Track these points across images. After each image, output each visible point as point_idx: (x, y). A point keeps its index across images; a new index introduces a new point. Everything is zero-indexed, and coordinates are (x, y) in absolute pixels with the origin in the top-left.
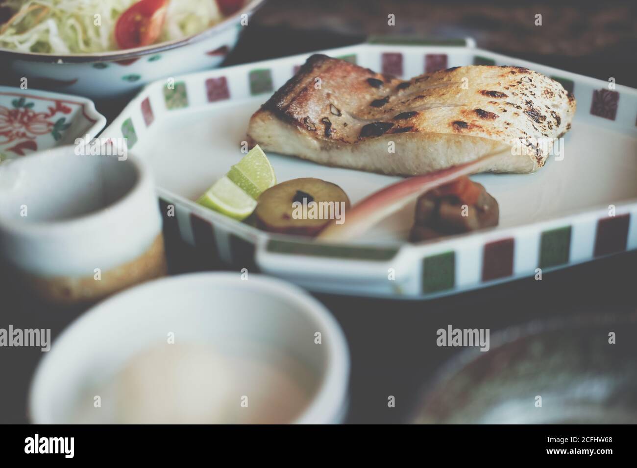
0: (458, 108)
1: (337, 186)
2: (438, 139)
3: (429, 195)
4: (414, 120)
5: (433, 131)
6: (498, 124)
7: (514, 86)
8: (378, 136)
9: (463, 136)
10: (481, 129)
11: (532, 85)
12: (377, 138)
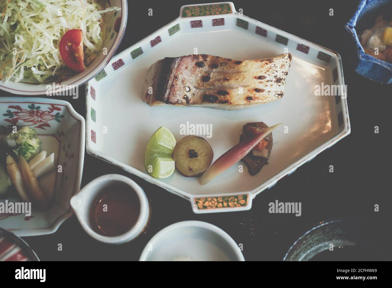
0: (246, 88)
2: (240, 105)
4: (228, 97)
5: (238, 103)
6: (265, 93)
7: (268, 71)
9: (252, 103)
10: (259, 99)
11: (276, 67)
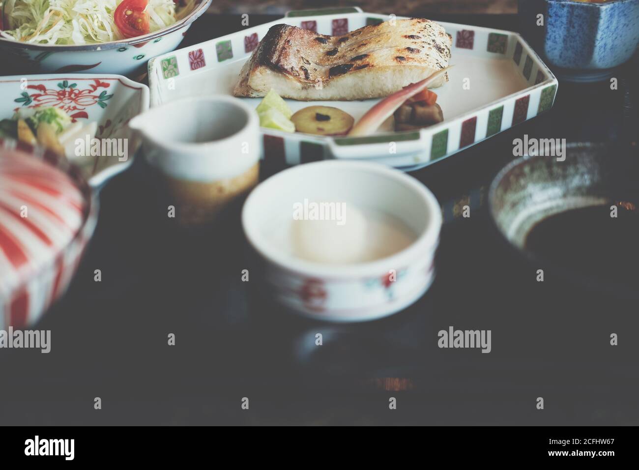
0: (394, 48)
1: (335, 108)
2: (388, 70)
3: (408, 102)
4: (368, 60)
5: (384, 65)
6: (422, 55)
7: (422, 30)
8: (344, 74)
9: (404, 66)
10: (414, 60)
11: (432, 29)
12: (343, 75)
